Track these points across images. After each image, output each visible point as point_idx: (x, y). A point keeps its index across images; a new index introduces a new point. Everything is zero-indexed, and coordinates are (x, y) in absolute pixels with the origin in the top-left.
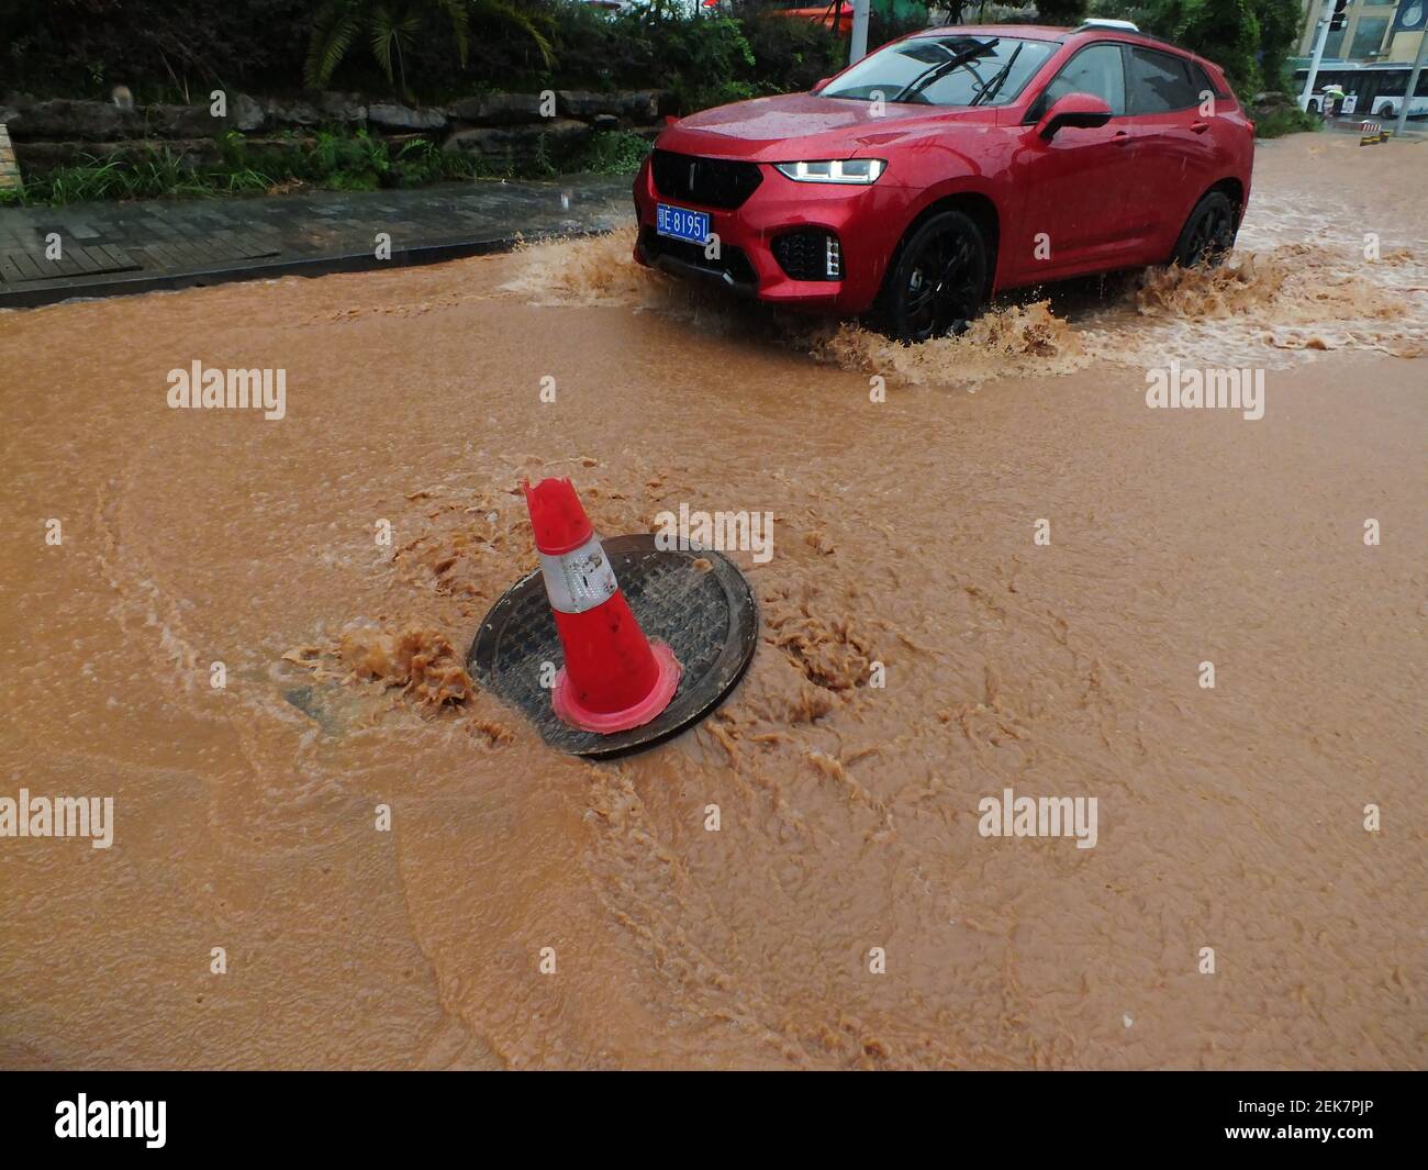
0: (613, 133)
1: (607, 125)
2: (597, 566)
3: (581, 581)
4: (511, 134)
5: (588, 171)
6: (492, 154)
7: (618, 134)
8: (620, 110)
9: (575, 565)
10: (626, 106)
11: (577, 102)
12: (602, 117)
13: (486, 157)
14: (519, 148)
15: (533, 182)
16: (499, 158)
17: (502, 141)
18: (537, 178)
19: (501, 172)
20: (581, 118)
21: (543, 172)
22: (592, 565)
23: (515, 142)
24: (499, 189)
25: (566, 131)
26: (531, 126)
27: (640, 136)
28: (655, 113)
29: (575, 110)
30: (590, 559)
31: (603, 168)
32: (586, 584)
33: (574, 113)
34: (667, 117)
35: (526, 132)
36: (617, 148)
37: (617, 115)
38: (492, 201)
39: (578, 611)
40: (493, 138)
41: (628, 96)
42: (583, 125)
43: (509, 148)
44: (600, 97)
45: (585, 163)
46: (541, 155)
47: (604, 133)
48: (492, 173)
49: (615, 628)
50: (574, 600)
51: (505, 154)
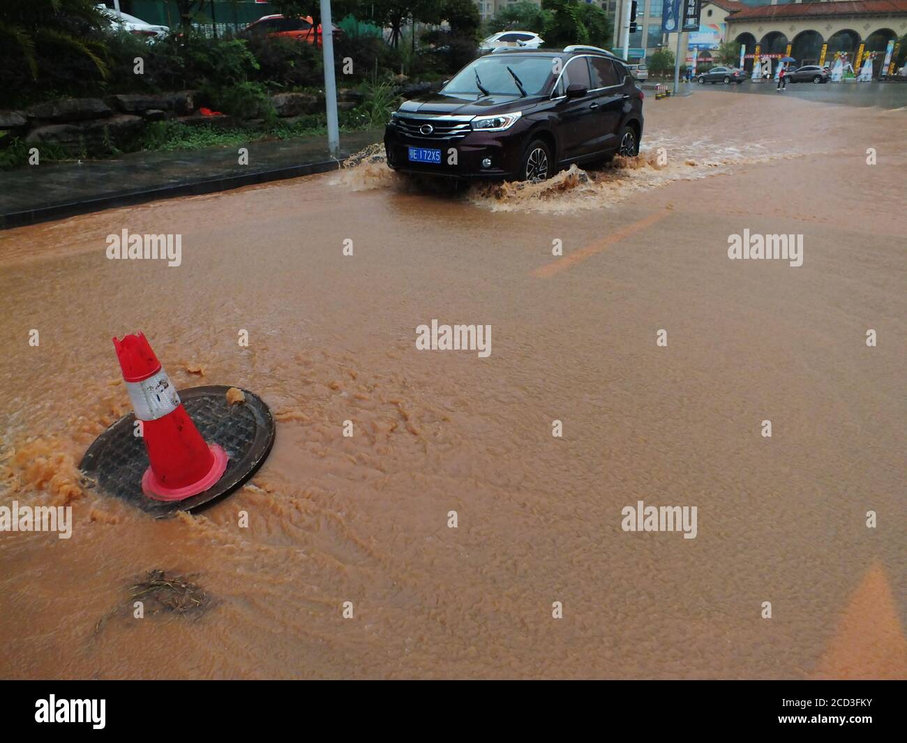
0: (161, 123)
1: (158, 117)
2: (165, 388)
3: (156, 398)
4: (81, 128)
5: (145, 150)
6: (67, 142)
7: (165, 123)
8: (166, 106)
9: (151, 387)
10: (169, 103)
11: (130, 102)
12: (152, 111)
13: (63, 145)
14: (89, 137)
15: (103, 161)
16: (74, 145)
17: (75, 132)
18: (106, 157)
19: (77, 155)
20: (136, 113)
21: (111, 153)
22: (162, 387)
23: (85, 133)
24: (77, 168)
25: (125, 123)
26: (97, 121)
27: (183, 123)
28: (192, 107)
29: (130, 108)
30: (160, 383)
31: (157, 146)
32: (159, 400)
33: (129, 110)
34: (201, 110)
35: (94, 125)
36: (166, 132)
37: (163, 109)
38: (71, 176)
39: (155, 418)
40: (67, 131)
41: (169, 96)
42: (138, 118)
43: (81, 138)
44: (149, 98)
45: (143, 144)
46: (106, 140)
47: (155, 123)
48: (69, 156)
49: (180, 429)
50: (152, 411)
51: (78, 142)
